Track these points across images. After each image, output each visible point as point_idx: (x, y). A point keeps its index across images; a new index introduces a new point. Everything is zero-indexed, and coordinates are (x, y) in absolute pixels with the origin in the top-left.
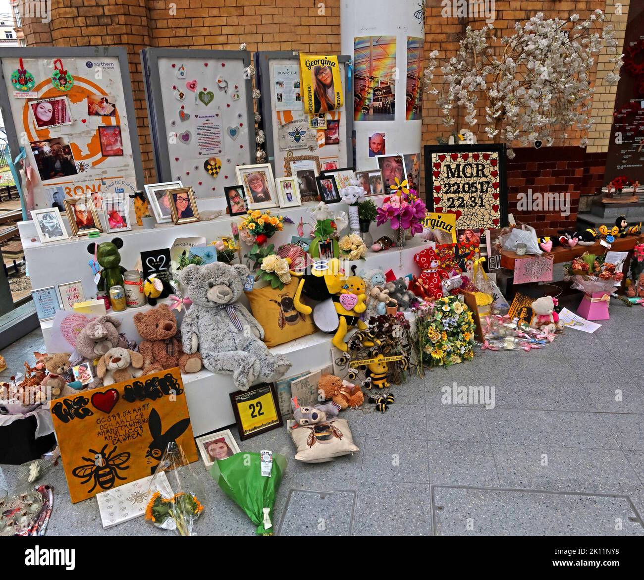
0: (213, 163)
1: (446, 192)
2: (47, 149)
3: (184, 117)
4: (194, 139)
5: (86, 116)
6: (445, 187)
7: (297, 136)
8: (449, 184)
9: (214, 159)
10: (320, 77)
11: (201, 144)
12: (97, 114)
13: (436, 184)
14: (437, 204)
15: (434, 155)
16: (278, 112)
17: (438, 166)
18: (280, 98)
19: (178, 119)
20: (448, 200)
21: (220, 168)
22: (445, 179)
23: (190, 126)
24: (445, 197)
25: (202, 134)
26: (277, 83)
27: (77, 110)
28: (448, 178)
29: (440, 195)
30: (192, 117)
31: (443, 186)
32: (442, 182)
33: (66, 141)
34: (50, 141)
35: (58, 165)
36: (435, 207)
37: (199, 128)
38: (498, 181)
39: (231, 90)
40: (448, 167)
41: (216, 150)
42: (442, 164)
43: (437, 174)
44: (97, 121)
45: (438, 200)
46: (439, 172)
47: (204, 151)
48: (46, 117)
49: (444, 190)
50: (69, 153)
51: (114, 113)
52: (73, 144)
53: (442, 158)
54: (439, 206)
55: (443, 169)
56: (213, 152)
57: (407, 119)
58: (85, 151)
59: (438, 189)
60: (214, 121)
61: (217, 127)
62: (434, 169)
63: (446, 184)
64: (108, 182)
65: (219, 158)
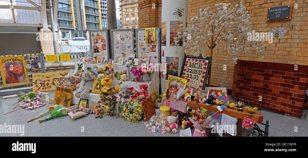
0: (123, 54)
1: (187, 72)
2: (95, 47)
3: (118, 43)
4: (120, 48)
5: (101, 42)
6: (187, 70)
7: (144, 49)
8: (189, 69)
9: (124, 53)
10: (149, 34)
11: (121, 49)
12: (102, 42)
13: (185, 68)
14: (183, 75)
15: (187, 58)
16: (140, 43)
17: (187, 62)
18: (140, 39)
19: (116, 44)
20: (187, 74)
21: (125, 55)
22: (188, 67)
23: (119, 45)
24: (187, 73)
25: (121, 47)
26: (139, 36)
27: (100, 41)
28: (189, 67)
29: (185, 72)
30: (120, 43)
31: (187, 69)
32: (187, 68)
33: (98, 47)
34: (96, 46)
35: (96, 50)
36: (183, 76)
37: (121, 46)
38: (206, 71)
39: (129, 37)
40: (190, 63)
41: (125, 51)
42: (189, 62)
43: (186, 65)
44: (102, 43)
45: (184, 74)
46: (187, 64)
47: (122, 51)
48: (95, 42)
49: (187, 71)
50: (98, 49)
51: (105, 42)
52: (99, 47)
53: (189, 60)
54: (184, 76)
55: (189, 63)
56: (124, 51)
57: (170, 46)
58: (100, 49)
59: (185, 70)
60: (124, 44)
61: (125, 46)
62: (186, 63)
63: (188, 69)
64: (103, 55)
65: (125, 53)
